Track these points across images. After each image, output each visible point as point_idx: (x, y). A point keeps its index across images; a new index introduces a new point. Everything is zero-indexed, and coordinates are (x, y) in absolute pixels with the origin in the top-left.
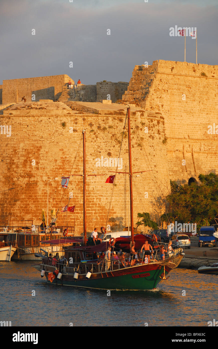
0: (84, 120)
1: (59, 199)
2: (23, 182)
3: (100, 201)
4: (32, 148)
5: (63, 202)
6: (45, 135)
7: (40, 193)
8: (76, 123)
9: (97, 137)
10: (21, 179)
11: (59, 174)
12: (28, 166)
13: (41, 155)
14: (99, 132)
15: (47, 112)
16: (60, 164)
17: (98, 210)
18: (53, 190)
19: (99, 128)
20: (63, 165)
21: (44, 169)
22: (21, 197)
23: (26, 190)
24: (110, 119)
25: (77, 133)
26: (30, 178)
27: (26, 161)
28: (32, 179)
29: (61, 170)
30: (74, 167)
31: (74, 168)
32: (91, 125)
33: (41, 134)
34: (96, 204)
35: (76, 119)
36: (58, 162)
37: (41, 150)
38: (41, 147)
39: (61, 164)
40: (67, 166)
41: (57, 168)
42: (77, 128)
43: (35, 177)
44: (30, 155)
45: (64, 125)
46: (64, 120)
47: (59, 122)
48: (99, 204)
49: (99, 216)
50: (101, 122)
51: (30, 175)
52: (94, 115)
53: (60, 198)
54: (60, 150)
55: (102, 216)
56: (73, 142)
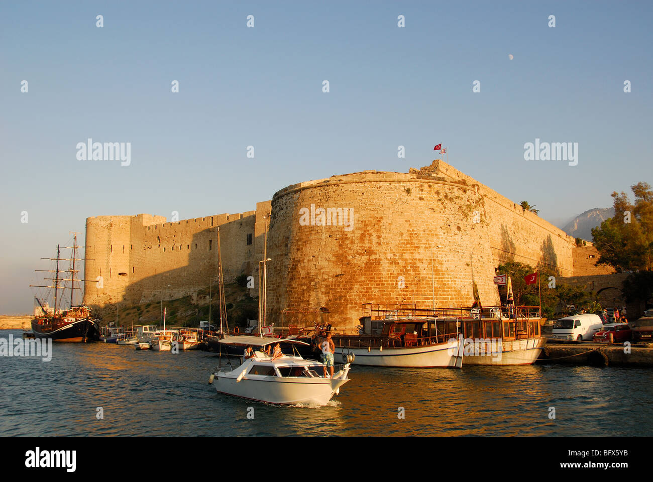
0: (430, 186)
1: (409, 281)
2: (362, 260)
3: (455, 284)
4: (370, 219)
5: (415, 284)
6: (386, 204)
7: (384, 273)
8: (422, 190)
9: (445, 208)
10: (358, 257)
11: (407, 250)
12: (366, 242)
13: (382, 228)
14: (446, 202)
15: (386, 177)
16: (407, 238)
17: (455, 295)
18: (401, 271)
19: (446, 197)
20: (411, 240)
21: (387, 244)
22: (360, 280)
23: (366, 271)
24: (456, 189)
25: (423, 202)
26: (370, 255)
27: (363, 235)
28: (373, 257)
29: (408, 246)
30: (424, 241)
31: (424, 244)
32: (438, 193)
33: (381, 202)
34: (451, 288)
35: (421, 186)
36: (404, 235)
37: (383, 221)
38: (382, 218)
39: (409, 238)
40: (415, 241)
41: (404, 243)
42: (424, 196)
43: (376, 254)
44: (369, 228)
45: (408, 191)
46: (408, 185)
47: (403, 188)
48: (454, 288)
49: (456, 302)
50: (447, 191)
51: (370, 252)
52: (441, 182)
53: (411, 280)
54: (406, 221)
55: (459, 302)
56: (420, 213)
